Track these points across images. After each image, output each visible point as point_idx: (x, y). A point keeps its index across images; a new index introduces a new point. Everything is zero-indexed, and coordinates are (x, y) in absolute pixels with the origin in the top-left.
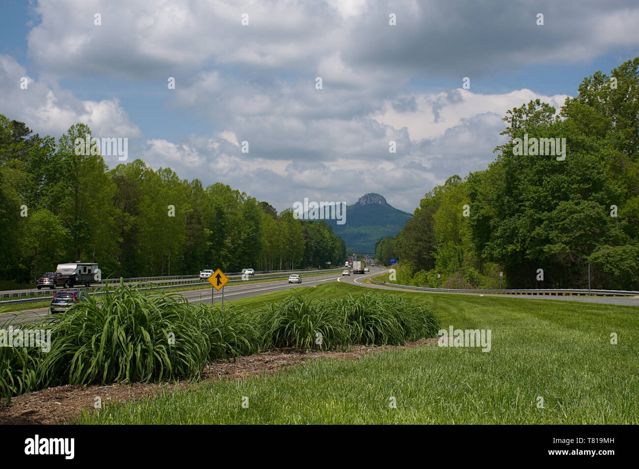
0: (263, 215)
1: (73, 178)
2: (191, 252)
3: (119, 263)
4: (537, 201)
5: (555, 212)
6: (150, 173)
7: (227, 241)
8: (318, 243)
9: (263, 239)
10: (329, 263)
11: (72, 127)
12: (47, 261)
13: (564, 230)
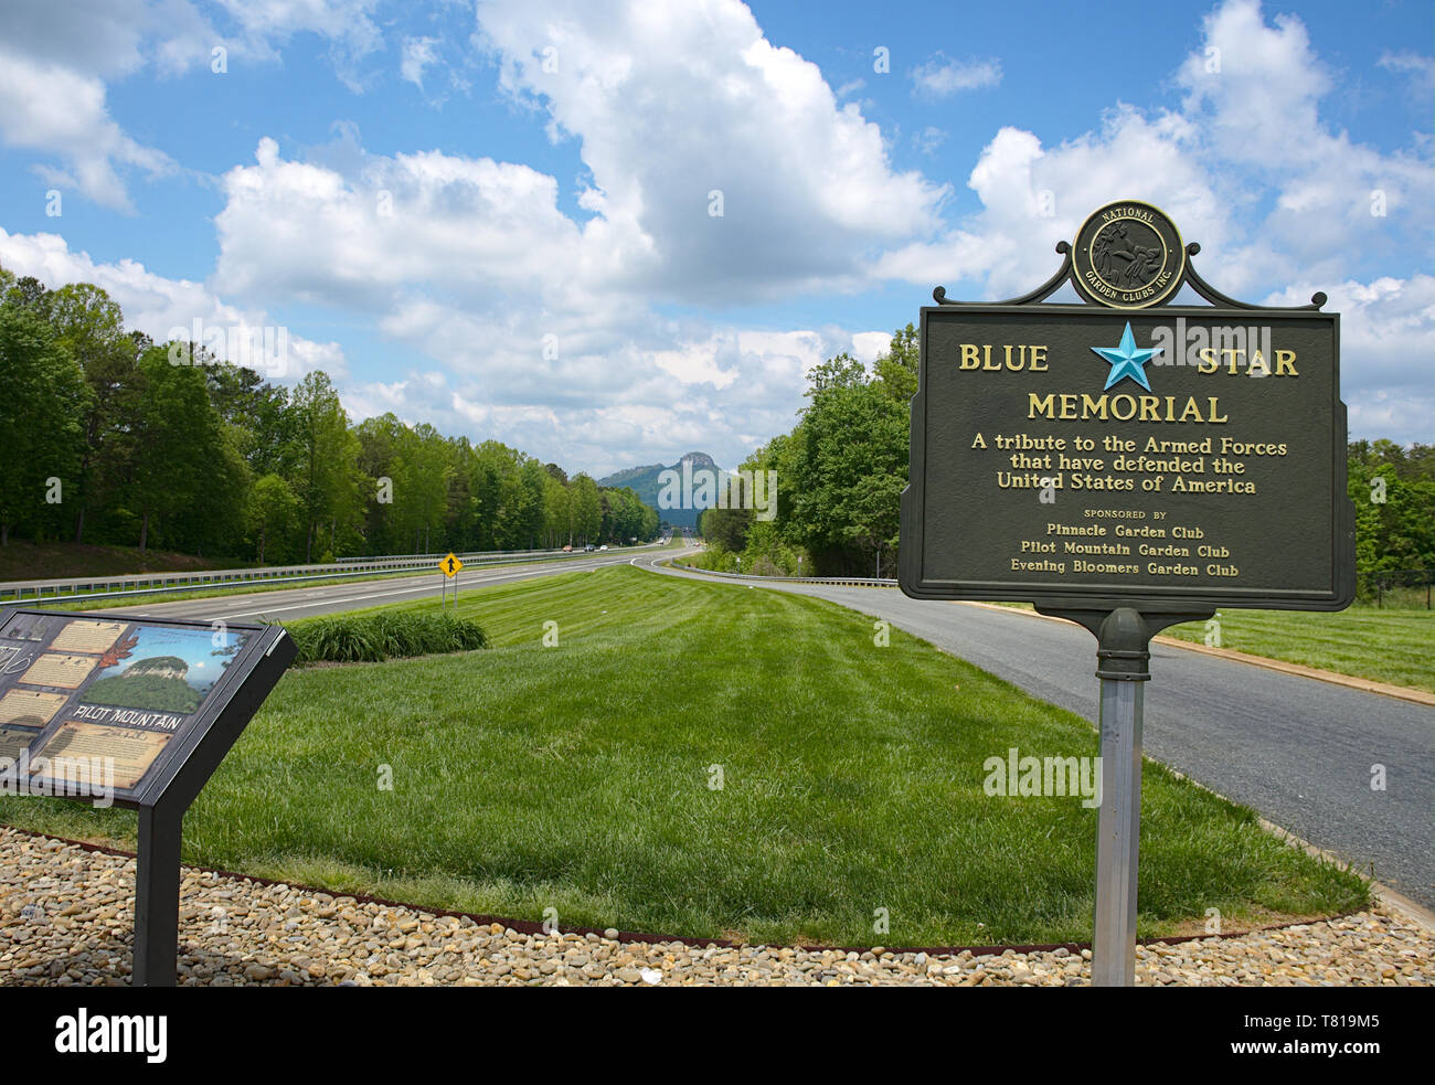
0: (548, 480)
1: (308, 435)
2: (454, 525)
3: (364, 539)
4: (837, 475)
5: (856, 488)
6: (403, 429)
7: (501, 512)
8: (620, 514)
9: (546, 509)
10: (635, 539)
11: (309, 375)
12: (277, 536)
13: (865, 509)
